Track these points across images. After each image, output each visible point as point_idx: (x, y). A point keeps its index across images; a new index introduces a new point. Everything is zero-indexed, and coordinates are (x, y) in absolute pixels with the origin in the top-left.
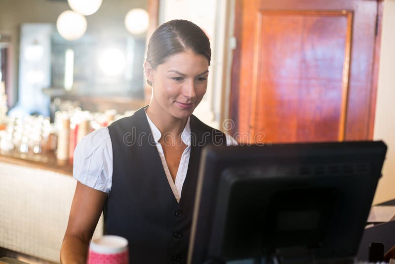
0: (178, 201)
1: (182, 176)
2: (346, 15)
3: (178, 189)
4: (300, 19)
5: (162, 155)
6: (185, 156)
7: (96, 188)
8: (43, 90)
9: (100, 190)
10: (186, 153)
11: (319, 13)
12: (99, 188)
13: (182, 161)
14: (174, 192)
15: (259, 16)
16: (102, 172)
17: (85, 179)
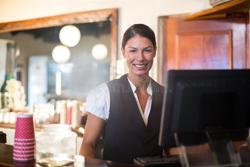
0: (146, 125)
1: (148, 112)
2: (228, 33)
3: (146, 118)
4: (201, 37)
5: (137, 100)
6: (149, 101)
7: (100, 117)
8: (44, 95)
9: (102, 118)
10: (150, 99)
11: (213, 33)
12: (101, 117)
13: (147, 103)
14: (144, 120)
15: (177, 37)
16: (104, 108)
17: (94, 111)
